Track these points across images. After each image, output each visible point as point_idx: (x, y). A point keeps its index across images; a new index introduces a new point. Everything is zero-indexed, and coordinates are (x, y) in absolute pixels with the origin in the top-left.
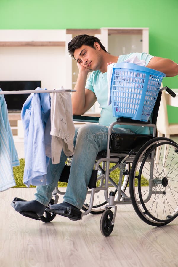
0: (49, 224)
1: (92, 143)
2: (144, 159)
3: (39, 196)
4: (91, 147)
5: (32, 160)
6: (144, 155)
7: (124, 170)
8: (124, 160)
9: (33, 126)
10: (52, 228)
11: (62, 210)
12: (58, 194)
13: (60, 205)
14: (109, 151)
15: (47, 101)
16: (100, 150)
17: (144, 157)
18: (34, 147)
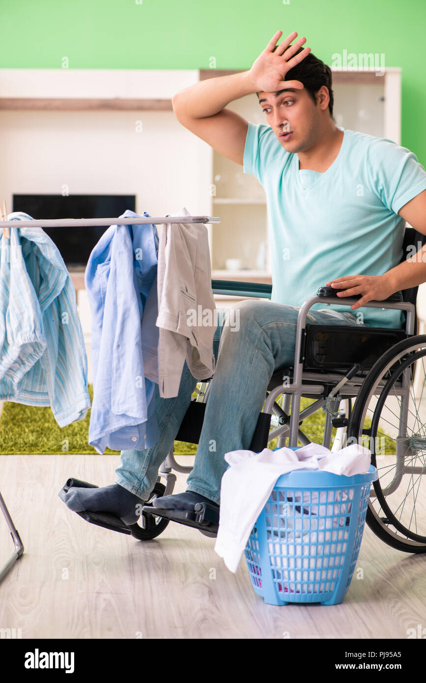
0: (151, 544)
1: (259, 349)
2: (384, 388)
3: (127, 474)
4: (257, 357)
5: (110, 387)
6: (384, 378)
7: (335, 414)
8: (335, 390)
9: (115, 304)
10: (158, 553)
11: (183, 509)
12: (173, 472)
13: (178, 499)
14: (298, 367)
15: (149, 245)
16: (278, 365)
17: (385, 382)
18: (115, 355)
